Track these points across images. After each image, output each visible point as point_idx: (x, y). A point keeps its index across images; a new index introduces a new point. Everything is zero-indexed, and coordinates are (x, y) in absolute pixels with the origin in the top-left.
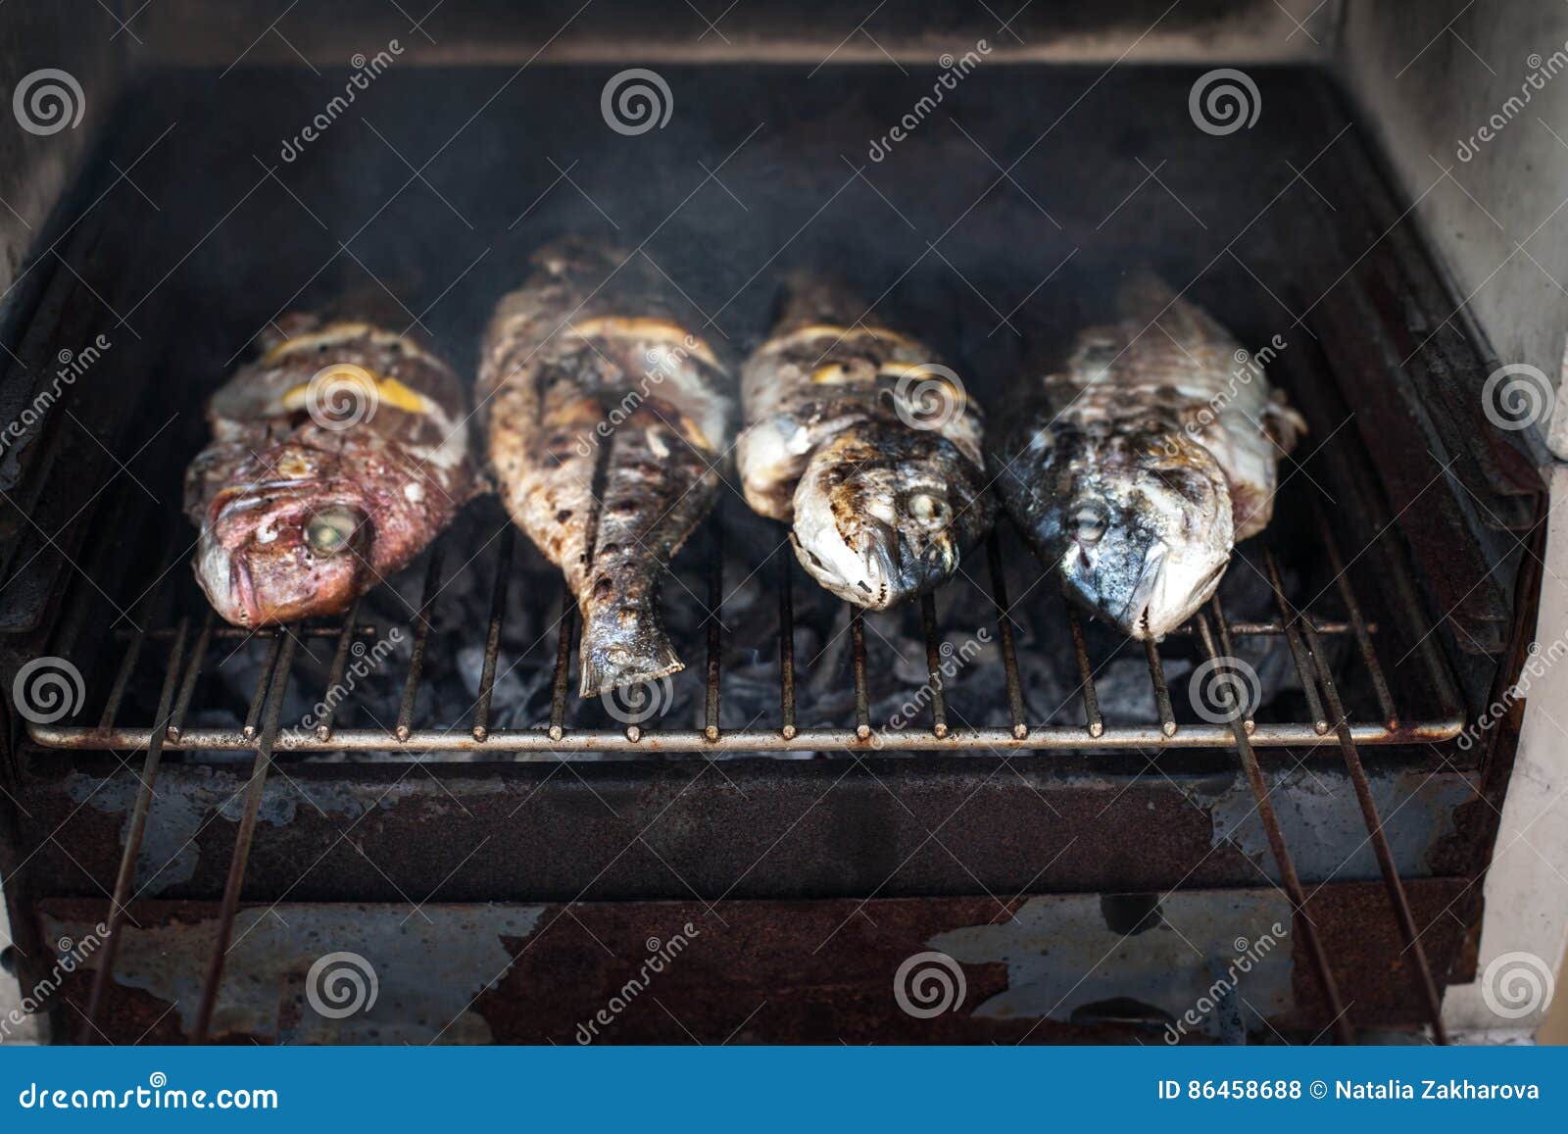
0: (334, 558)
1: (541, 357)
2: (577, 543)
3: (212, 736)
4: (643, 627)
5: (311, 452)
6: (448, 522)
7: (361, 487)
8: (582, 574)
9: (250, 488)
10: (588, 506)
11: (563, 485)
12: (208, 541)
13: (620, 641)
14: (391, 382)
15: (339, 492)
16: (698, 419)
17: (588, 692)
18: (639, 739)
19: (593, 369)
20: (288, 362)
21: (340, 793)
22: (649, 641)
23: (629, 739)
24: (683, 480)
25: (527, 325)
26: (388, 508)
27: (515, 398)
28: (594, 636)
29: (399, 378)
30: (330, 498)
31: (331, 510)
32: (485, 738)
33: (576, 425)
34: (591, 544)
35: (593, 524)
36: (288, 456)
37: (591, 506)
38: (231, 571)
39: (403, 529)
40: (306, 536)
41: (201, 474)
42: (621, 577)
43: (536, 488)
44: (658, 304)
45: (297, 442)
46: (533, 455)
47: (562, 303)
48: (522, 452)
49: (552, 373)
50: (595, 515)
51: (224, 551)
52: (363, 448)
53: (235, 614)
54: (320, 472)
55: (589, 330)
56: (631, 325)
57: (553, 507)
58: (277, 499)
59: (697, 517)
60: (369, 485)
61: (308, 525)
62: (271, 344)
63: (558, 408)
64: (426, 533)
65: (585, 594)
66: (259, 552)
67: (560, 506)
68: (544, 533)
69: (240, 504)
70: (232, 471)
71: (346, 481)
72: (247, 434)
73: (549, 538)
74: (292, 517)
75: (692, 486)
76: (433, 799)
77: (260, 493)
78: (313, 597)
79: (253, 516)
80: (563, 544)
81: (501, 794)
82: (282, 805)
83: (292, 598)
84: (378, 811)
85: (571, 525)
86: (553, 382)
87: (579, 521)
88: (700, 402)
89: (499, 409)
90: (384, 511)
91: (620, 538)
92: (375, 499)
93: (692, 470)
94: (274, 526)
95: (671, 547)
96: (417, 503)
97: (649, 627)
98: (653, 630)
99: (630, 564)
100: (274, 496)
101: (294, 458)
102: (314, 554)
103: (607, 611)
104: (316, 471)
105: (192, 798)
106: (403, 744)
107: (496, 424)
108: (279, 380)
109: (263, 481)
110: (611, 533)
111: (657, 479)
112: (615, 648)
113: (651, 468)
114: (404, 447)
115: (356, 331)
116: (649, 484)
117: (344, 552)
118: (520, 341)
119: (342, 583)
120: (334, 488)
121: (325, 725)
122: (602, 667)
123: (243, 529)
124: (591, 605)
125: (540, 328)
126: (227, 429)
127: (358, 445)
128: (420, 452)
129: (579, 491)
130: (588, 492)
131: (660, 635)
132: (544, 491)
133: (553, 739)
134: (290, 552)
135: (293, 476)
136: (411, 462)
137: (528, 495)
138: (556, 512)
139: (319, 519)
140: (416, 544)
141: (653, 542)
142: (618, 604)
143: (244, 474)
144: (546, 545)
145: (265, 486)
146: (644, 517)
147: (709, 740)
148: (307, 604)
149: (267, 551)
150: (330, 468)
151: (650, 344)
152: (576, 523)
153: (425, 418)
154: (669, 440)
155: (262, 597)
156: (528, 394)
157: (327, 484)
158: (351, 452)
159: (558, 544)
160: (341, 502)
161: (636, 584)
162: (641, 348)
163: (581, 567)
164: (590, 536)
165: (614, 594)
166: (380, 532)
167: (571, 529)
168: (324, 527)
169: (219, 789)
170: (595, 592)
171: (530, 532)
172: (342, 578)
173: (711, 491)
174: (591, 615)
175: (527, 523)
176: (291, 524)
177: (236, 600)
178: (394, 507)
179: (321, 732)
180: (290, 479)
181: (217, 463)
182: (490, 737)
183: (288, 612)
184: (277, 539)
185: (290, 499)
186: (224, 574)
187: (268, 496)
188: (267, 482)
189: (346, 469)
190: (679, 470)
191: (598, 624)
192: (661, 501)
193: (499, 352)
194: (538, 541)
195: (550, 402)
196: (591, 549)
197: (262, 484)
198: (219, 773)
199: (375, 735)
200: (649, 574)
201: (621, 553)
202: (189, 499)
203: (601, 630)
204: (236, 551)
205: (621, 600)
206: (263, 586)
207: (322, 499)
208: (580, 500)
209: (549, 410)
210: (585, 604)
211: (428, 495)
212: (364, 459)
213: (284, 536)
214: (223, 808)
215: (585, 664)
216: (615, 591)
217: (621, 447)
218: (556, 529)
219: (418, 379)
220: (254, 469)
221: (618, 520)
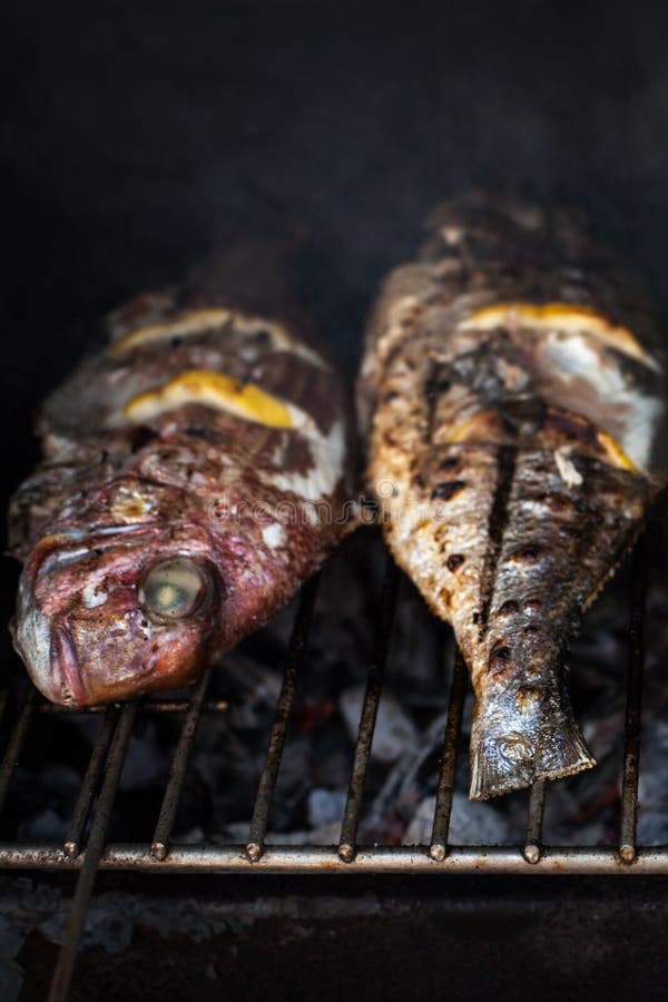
0: (174, 625)
1: (433, 354)
2: (470, 598)
3: (29, 852)
4: (546, 711)
5: (150, 488)
6: (318, 568)
7: (208, 532)
8: (475, 639)
9: (76, 535)
10: (483, 549)
11: (453, 523)
12: (26, 603)
13: (518, 729)
14: (251, 390)
15: (183, 540)
16: (618, 433)
17: (479, 793)
18: (539, 860)
19: (492, 372)
20: (135, 360)
21: (184, 914)
22: (553, 730)
23: (526, 859)
24: (599, 513)
25: (417, 311)
26: (241, 558)
27: (400, 405)
28: (488, 723)
29: (262, 383)
30: (172, 547)
31: (174, 562)
32: (352, 857)
33: (473, 443)
34: (486, 599)
35: (489, 573)
36: (121, 494)
37: (488, 550)
38: (52, 643)
39: (261, 583)
40: (142, 598)
41: (25, 508)
42: (521, 644)
43: (423, 524)
44: (573, 283)
45: (134, 474)
46: (419, 481)
47: (459, 282)
48: (407, 476)
49: (444, 375)
50: (491, 562)
51: (43, 617)
52: (213, 480)
53: (57, 694)
54: (160, 514)
55: (490, 320)
56: (540, 314)
57: (443, 550)
58: (108, 549)
59: (617, 558)
60: (219, 528)
61: (144, 582)
62: (118, 331)
63: (451, 421)
64: (289, 585)
65: (478, 665)
66: (84, 619)
67: (451, 549)
68: (432, 581)
69: (64, 556)
70: (57, 512)
71: (192, 525)
72: (82, 454)
73: (438, 589)
74: (125, 574)
75: (610, 520)
76: (294, 921)
77: (87, 543)
78: (151, 672)
79: (79, 573)
80: (454, 598)
81: (375, 917)
82: (115, 927)
83: (126, 675)
84: (229, 934)
85: (463, 574)
86: (445, 387)
87: (471, 569)
88: (623, 408)
89: (382, 420)
90: (237, 562)
91: (520, 592)
92: (227, 547)
93: (610, 499)
94: (103, 587)
95: (584, 601)
96: (279, 549)
97: (553, 710)
98: (558, 714)
99: (533, 628)
100: (103, 546)
101: (130, 496)
102: (152, 621)
103: (503, 689)
104: (156, 513)
105: (9, 917)
106: (255, 864)
107: (378, 438)
108: (123, 382)
109: (92, 525)
110: (510, 587)
111: (568, 514)
112: (510, 738)
113: (559, 500)
114: (263, 477)
115: (216, 318)
116: (556, 520)
117: (187, 618)
118: (410, 331)
119: (186, 655)
120: (178, 535)
121: (160, 842)
122: (496, 763)
123: (65, 590)
124: (486, 679)
125: (433, 315)
126: (60, 447)
127: (207, 477)
128: (282, 482)
129: (474, 531)
130: (484, 532)
131: (568, 721)
132: (432, 528)
133: (434, 859)
134: (122, 618)
135: (128, 520)
136: (271, 497)
137: (413, 532)
138: (445, 557)
139: (158, 576)
140: (276, 599)
141: (560, 598)
142: (516, 682)
143: (69, 517)
144: (434, 597)
145: (94, 534)
146: (551, 564)
147: (624, 861)
148: (145, 680)
149: (93, 619)
150: (175, 509)
151: (562, 336)
152: (468, 572)
153: (293, 433)
154: (583, 462)
155: (89, 675)
156: (416, 402)
157: (167, 531)
158: (199, 486)
159: (447, 596)
160: (185, 553)
161: (539, 653)
162: (552, 340)
163: (475, 629)
164: (484, 590)
165: (513, 668)
166: (232, 589)
167: (463, 579)
168: (165, 584)
169: (41, 908)
170: (490, 664)
171: (415, 578)
172: (185, 648)
173: (635, 523)
174: (485, 694)
175: (411, 567)
176: (123, 582)
177: (57, 678)
178: (249, 557)
179: (156, 850)
180: (124, 524)
181: (44, 493)
182: (359, 857)
183: (122, 690)
184: (106, 603)
185: (123, 550)
186: (43, 646)
187: (96, 547)
188: (98, 527)
189: (192, 510)
190: (594, 502)
191: (492, 707)
192: (572, 542)
193: (384, 344)
194: (424, 591)
195: (443, 413)
196: (486, 606)
197: (92, 530)
198: (41, 888)
199: (221, 854)
200: (555, 640)
201: (521, 613)
202: (14, 537)
203: (496, 715)
204: (57, 617)
205: (520, 676)
206: (90, 661)
207: (161, 549)
208: (475, 542)
209: (441, 423)
210: (479, 677)
211: (291, 538)
212: (215, 495)
213: (115, 598)
214: (48, 929)
215: (476, 758)
216: (513, 664)
217: (525, 473)
218: (446, 578)
219: (287, 383)
220: (83, 510)
221: (517, 570)
